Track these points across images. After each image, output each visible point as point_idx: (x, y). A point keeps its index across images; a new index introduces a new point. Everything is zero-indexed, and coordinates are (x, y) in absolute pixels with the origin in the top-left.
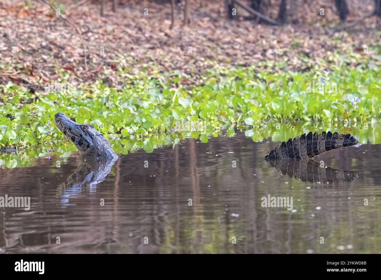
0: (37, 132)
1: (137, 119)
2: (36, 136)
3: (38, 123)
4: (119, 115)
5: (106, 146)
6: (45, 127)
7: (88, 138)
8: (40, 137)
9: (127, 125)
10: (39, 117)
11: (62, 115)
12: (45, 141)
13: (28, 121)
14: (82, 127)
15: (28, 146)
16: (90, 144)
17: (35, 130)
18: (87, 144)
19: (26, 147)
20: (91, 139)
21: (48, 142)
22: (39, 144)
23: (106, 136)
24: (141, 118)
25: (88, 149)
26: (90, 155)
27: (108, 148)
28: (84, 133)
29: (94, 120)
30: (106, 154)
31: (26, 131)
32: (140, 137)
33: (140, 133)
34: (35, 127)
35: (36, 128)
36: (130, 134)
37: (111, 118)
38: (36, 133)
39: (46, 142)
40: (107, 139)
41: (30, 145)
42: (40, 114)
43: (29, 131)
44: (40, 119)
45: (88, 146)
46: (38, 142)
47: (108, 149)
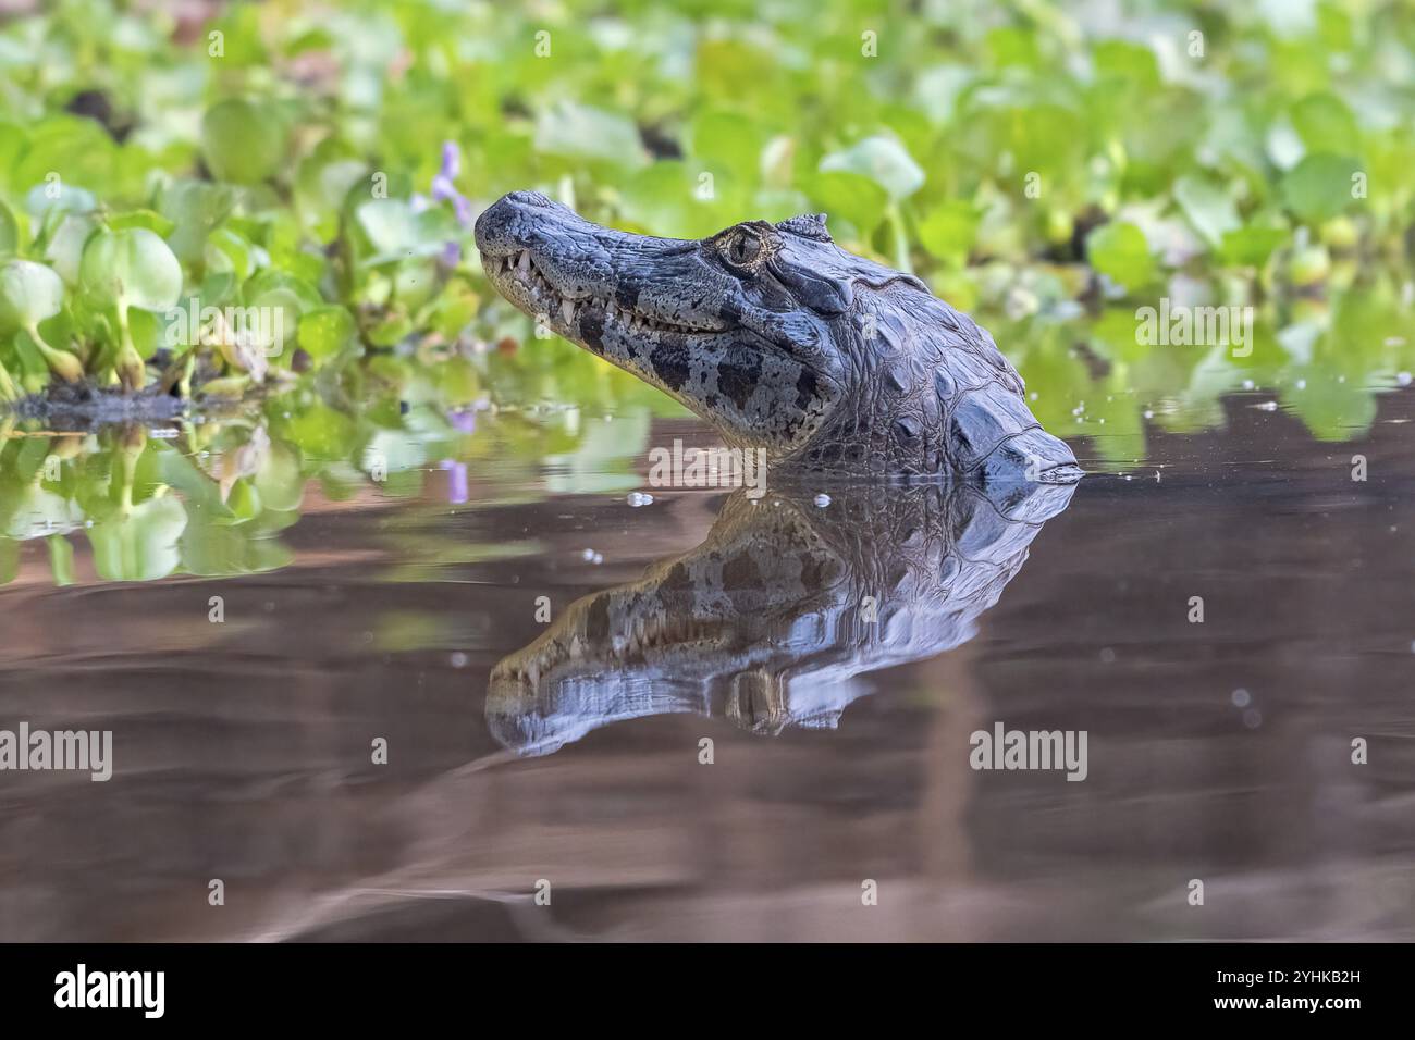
0: (356, 247)
1: (1222, 138)
2: (344, 284)
3: (354, 169)
4: (1061, 97)
5: (957, 364)
6: (421, 204)
7: (796, 323)
8: (376, 292)
9: (1136, 185)
10: (358, 112)
11: (536, 210)
12: (425, 332)
13: (269, 151)
14: (726, 247)
15: (284, 372)
16: (821, 358)
17: (330, 235)
18: (794, 369)
19: (270, 380)
20: (818, 323)
21: (454, 335)
22: (372, 350)
23: (956, 287)
24: (1259, 125)
25: (813, 405)
26: (832, 453)
27: (976, 382)
28: (756, 297)
29: (846, 142)
30: (963, 440)
31: (259, 237)
32: (1257, 295)
33: (1256, 260)
34: (334, 200)
35: (346, 217)
36: (1169, 271)
37: (1000, 123)
38: (347, 260)
39: (436, 339)
40: (962, 311)
41: (299, 360)
42: (359, 91)
43: (284, 236)
44: (359, 131)
45: (810, 384)
46: (364, 340)
47: (979, 398)
